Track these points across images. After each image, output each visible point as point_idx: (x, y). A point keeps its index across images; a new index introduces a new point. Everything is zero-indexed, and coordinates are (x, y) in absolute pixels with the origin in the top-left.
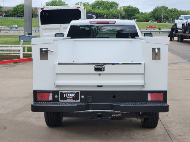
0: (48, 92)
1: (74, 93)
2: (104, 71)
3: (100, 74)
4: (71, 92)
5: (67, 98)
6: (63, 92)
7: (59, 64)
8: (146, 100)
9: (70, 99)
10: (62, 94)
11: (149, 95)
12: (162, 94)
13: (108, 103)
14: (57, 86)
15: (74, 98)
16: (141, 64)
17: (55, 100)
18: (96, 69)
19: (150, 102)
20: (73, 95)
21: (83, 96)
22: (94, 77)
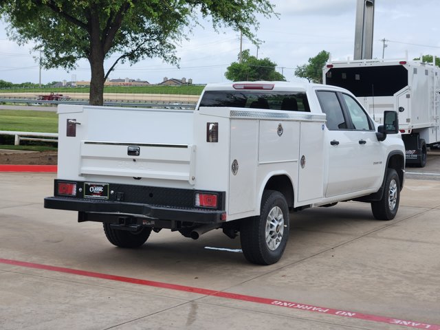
0: (72, 182)
1: (102, 186)
2: (139, 155)
3: (134, 160)
4: (98, 184)
5: (93, 193)
6: (89, 184)
7: (86, 143)
8: (192, 205)
9: (97, 194)
10: (88, 187)
11: (198, 196)
12: (216, 196)
13: (142, 204)
14: (82, 175)
15: (102, 194)
16: (186, 147)
17: (79, 195)
18: (130, 153)
19: (198, 208)
20: (100, 189)
21: (112, 192)
22: (127, 163)
